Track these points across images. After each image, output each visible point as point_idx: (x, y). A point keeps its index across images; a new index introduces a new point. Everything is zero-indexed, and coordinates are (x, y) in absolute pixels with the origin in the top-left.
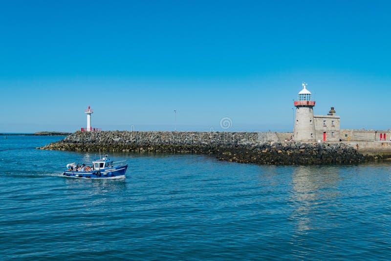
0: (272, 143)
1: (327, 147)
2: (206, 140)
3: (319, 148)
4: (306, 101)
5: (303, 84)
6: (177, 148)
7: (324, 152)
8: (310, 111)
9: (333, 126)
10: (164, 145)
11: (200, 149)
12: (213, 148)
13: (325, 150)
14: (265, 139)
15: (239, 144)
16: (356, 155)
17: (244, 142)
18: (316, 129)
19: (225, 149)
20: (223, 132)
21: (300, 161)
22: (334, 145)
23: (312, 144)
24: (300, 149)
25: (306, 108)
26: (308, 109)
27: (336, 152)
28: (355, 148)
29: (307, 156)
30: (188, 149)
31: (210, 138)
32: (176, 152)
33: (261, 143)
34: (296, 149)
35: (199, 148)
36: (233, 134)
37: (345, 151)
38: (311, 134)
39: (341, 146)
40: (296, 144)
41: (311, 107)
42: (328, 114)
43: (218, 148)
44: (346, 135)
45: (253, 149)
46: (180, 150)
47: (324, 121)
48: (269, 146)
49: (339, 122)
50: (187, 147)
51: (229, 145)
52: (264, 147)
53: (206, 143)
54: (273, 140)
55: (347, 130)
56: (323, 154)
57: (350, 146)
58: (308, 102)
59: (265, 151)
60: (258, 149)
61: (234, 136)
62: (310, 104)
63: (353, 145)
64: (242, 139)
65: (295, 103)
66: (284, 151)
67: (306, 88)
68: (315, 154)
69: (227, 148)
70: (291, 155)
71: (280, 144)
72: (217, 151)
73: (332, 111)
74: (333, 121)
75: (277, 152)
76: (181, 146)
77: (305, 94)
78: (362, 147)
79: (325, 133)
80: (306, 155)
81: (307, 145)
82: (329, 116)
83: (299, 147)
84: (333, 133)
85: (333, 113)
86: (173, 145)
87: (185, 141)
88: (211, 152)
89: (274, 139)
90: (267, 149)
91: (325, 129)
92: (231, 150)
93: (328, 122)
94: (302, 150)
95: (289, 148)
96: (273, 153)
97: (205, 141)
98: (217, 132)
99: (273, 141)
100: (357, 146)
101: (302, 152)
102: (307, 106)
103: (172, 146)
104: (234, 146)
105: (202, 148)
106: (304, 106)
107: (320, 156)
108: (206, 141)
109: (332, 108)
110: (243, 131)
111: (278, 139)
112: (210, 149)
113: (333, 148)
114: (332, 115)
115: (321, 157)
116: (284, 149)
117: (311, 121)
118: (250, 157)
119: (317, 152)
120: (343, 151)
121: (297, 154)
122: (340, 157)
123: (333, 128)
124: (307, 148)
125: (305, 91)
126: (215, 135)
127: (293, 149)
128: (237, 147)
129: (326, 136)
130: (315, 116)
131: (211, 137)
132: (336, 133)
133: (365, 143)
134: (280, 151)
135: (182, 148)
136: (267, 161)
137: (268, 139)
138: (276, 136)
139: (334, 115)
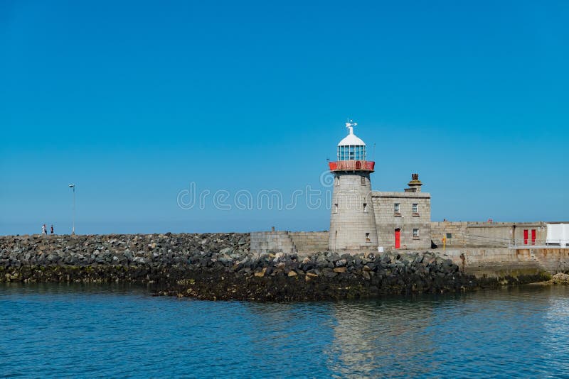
0: (278, 255)
1: (394, 262)
2: (140, 252)
3: (377, 264)
4: (355, 161)
5: (348, 125)
6: (74, 274)
7: (388, 273)
8: (363, 183)
9: (417, 215)
10: (44, 267)
11: (126, 274)
12: (156, 272)
13: (389, 268)
14: (264, 247)
15: (214, 260)
16: (458, 276)
17: (227, 255)
18: (377, 223)
19: (183, 273)
20: (181, 234)
21: (330, 293)
22: (411, 256)
23: (365, 255)
24: (336, 267)
25: (355, 177)
26: (358, 178)
27: (413, 271)
28: (458, 261)
29: (349, 282)
30: (101, 274)
31: (150, 249)
32: (71, 281)
33: (256, 257)
34: (327, 267)
35: (124, 270)
36: (203, 237)
37: (433, 268)
38: (367, 234)
39: (426, 259)
40: (329, 255)
41: (365, 174)
42: (406, 190)
43: (168, 272)
44: (449, 235)
45: (236, 271)
46: (81, 277)
47: (396, 205)
48: (271, 264)
49: (428, 205)
50: (96, 269)
51: (193, 262)
52: (260, 264)
53: (142, 260)
54: (280, 248)
55: (454, 223)
56: (385, 277)
57: (445, 258)
58: (358, 164)
59: (261, 275)
60: (247, 270)
61: (204, 242)
62: (363, 168)
63: (453, 255)
64: (223, 248)
65: (332, 165)
66: (301, 272)
67: (354, 134)
68: (368, 277)
69: (187, 270)
70: (314, 281)
71: (293, 259)
72: (167, 278)
73: (414, 183)
74: (415, 205)
75: (287, 275)
76: (83, 268)
77: (352, 146)
78: (473, 258)
79: (398, 230)
80: (348, 280)
81: (352, 258)
82: (407, 194)
83: (334, 263)
84: (415, 230)
85: (416, 187)
86: (65, 266)
87: (93, 257)
88: (151, 279)
89: (283, 248)
90: (265, 270)
91: (398, 222)
92: (197, 274)
93: (405, 207)
94: (339, 270)
95: (311, 266)
96: (277, 278)
97: (138, 255)
98: (169, 234)
99: (281, 251)
100: (462, 257)
101: (339, 273)
102: (357, 173)
103: (62, 269)
104: (204, 265)
105: (132, 271)
106: (350, 173)
107: (378, 282)
108: (141, 256)
109: (415, 177)
110: (227, 232)
111: (291, 247)
112: (149, 272)
113: (406, 263)
114: (413, 190)
115: (381, 283)
116: (301, 269)
117: (365, 205)
118: (225, 288)
119: (372, 273)
120: (428, 269)
121: (328, 277)
122: (420, 282)
123: (416, 221)
124: (352, 265)
125: (351, 139)
126: (163, 241)
127: (320, 268)
128: (210, 266)
129: (401, 238)
130: (374, 194)
131: (153, 245)
132: (423, 231)
133: (479, 251)
134: (292, 274)
135: (85, 273)
136: (257, 296)
137: (270, 248)
138: (288, 240)
139: (419, 193)
